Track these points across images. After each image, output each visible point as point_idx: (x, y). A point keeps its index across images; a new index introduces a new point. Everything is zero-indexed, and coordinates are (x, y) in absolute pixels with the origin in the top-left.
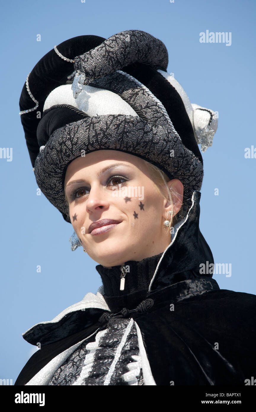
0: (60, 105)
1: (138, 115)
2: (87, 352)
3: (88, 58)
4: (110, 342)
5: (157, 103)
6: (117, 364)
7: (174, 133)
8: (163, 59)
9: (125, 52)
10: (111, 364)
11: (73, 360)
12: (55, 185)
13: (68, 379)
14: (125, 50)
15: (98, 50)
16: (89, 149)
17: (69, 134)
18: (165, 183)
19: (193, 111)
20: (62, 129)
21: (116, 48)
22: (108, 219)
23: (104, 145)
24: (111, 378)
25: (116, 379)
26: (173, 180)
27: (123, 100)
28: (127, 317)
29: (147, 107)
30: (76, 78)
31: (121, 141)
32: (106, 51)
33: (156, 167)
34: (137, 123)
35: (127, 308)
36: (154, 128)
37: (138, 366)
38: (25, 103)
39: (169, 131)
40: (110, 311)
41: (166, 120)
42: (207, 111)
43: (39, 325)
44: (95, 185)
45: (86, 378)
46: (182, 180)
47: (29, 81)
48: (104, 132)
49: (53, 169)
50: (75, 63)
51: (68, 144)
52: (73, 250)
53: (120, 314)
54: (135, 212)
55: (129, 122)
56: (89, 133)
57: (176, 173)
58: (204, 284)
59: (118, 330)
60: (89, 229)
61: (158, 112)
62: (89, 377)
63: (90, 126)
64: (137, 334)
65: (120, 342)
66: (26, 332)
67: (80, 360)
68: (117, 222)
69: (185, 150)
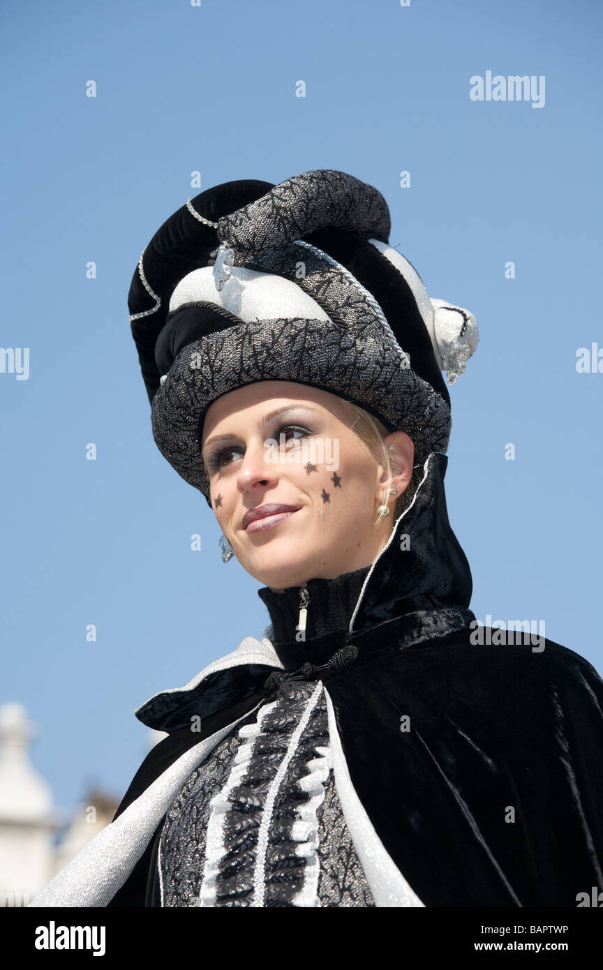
0: (195, 303)
1: (332, 318)
2: (242, 741)
3: (241, 220)
4: (280, 723)
5: (365, 297)
6: (291, 762)
7: (396, 350)
8: (379, 219)
9: (308, 209)
10: (281, 763)
11: (217, 757)
12: (186, 444)
13: (207, 789)
14: (307, 205)
15: (259, 205)
16: (242, 380)
17: (208, 354)
18: (380, 439)
19: (434, 311)
20: (195, 344)
21: (290, 201)
22: (276, 504)
23: (269, 372)
24: (280, 787)
25: (286, 787)
26: (394, 434)
27: (305, 294)
28: (312, 679)
29: (347, 304)
30: (219, 255)
31: (299, 366)
32: (274, 207)
33: (364, 411)
34: (328, 332)
35: (312, 663)
36: (358, 341)
37: (326, 764)
38: (138, 300)
39: (386, 347)
40: (283, 668)
41: (381, 326)
42: (458, 311)
43: (161, 695)
44: (253, 443)
45: (236, 787)
46: (412, 434)
47: (143, 263)
48: (268, 349)
49: (181, 415)
50: (218, 229)
51: (205, 371)
52: (224, 561)
53: (301, 673)
54: (324, 491)
55: (314, 331)
56: (242, 352)
57: (399, 421)
58: (448, 617)
59: (297, 702)
60: (243, 522)
61: (368, 314)
62: (242, 785)
63: (244, 339)
64: (326, 708)
65: (298, 724)
66: (141, 707)
67: (230, 755)
68: (293, 509)
69: (415, 380)
